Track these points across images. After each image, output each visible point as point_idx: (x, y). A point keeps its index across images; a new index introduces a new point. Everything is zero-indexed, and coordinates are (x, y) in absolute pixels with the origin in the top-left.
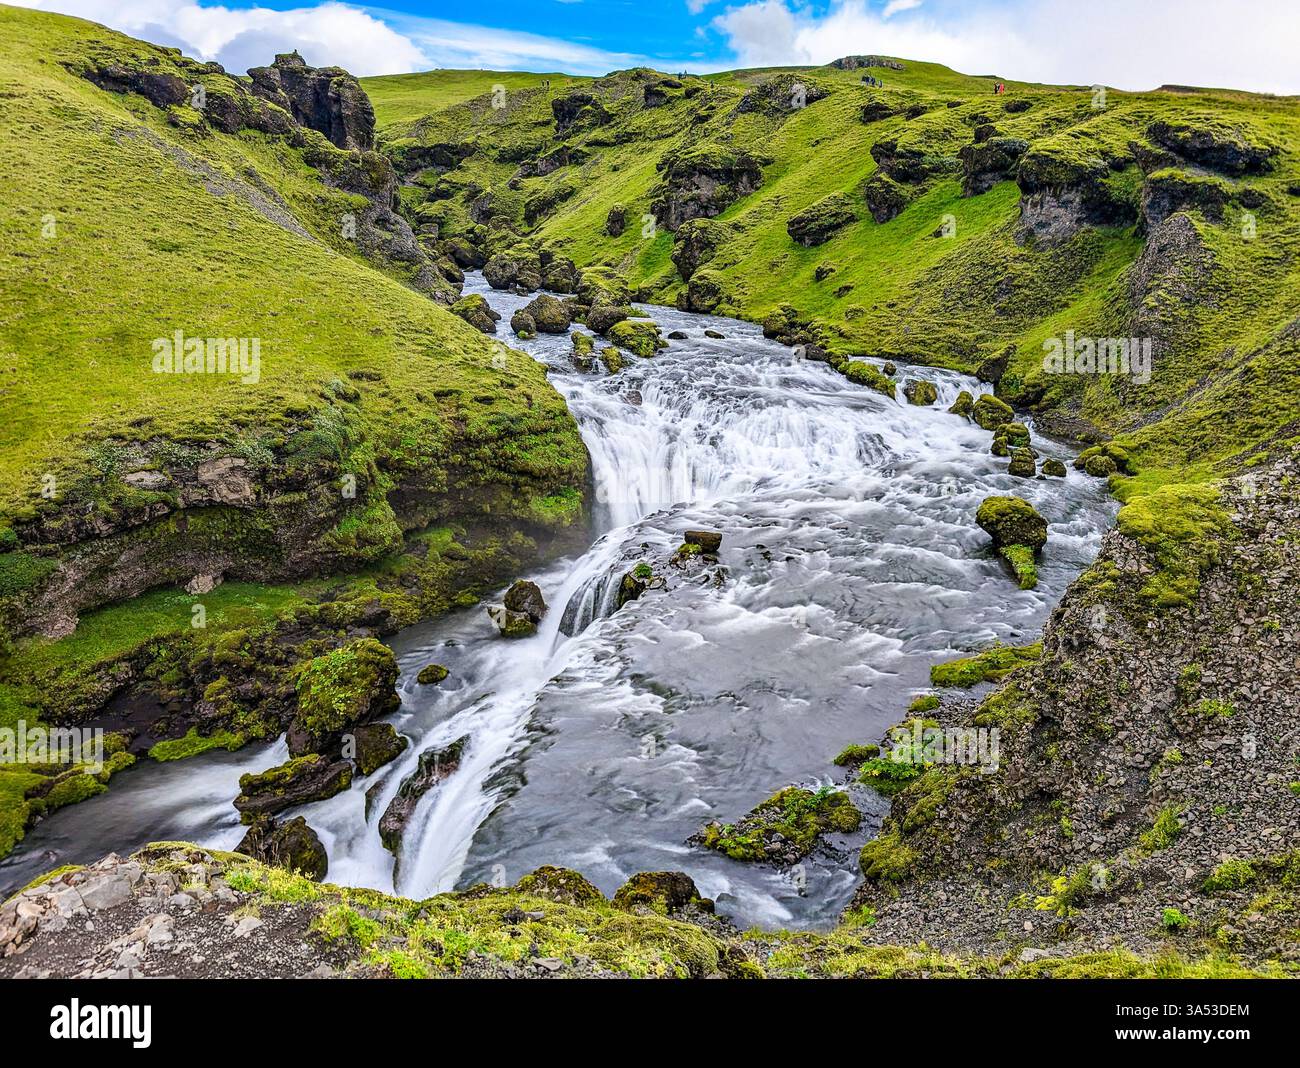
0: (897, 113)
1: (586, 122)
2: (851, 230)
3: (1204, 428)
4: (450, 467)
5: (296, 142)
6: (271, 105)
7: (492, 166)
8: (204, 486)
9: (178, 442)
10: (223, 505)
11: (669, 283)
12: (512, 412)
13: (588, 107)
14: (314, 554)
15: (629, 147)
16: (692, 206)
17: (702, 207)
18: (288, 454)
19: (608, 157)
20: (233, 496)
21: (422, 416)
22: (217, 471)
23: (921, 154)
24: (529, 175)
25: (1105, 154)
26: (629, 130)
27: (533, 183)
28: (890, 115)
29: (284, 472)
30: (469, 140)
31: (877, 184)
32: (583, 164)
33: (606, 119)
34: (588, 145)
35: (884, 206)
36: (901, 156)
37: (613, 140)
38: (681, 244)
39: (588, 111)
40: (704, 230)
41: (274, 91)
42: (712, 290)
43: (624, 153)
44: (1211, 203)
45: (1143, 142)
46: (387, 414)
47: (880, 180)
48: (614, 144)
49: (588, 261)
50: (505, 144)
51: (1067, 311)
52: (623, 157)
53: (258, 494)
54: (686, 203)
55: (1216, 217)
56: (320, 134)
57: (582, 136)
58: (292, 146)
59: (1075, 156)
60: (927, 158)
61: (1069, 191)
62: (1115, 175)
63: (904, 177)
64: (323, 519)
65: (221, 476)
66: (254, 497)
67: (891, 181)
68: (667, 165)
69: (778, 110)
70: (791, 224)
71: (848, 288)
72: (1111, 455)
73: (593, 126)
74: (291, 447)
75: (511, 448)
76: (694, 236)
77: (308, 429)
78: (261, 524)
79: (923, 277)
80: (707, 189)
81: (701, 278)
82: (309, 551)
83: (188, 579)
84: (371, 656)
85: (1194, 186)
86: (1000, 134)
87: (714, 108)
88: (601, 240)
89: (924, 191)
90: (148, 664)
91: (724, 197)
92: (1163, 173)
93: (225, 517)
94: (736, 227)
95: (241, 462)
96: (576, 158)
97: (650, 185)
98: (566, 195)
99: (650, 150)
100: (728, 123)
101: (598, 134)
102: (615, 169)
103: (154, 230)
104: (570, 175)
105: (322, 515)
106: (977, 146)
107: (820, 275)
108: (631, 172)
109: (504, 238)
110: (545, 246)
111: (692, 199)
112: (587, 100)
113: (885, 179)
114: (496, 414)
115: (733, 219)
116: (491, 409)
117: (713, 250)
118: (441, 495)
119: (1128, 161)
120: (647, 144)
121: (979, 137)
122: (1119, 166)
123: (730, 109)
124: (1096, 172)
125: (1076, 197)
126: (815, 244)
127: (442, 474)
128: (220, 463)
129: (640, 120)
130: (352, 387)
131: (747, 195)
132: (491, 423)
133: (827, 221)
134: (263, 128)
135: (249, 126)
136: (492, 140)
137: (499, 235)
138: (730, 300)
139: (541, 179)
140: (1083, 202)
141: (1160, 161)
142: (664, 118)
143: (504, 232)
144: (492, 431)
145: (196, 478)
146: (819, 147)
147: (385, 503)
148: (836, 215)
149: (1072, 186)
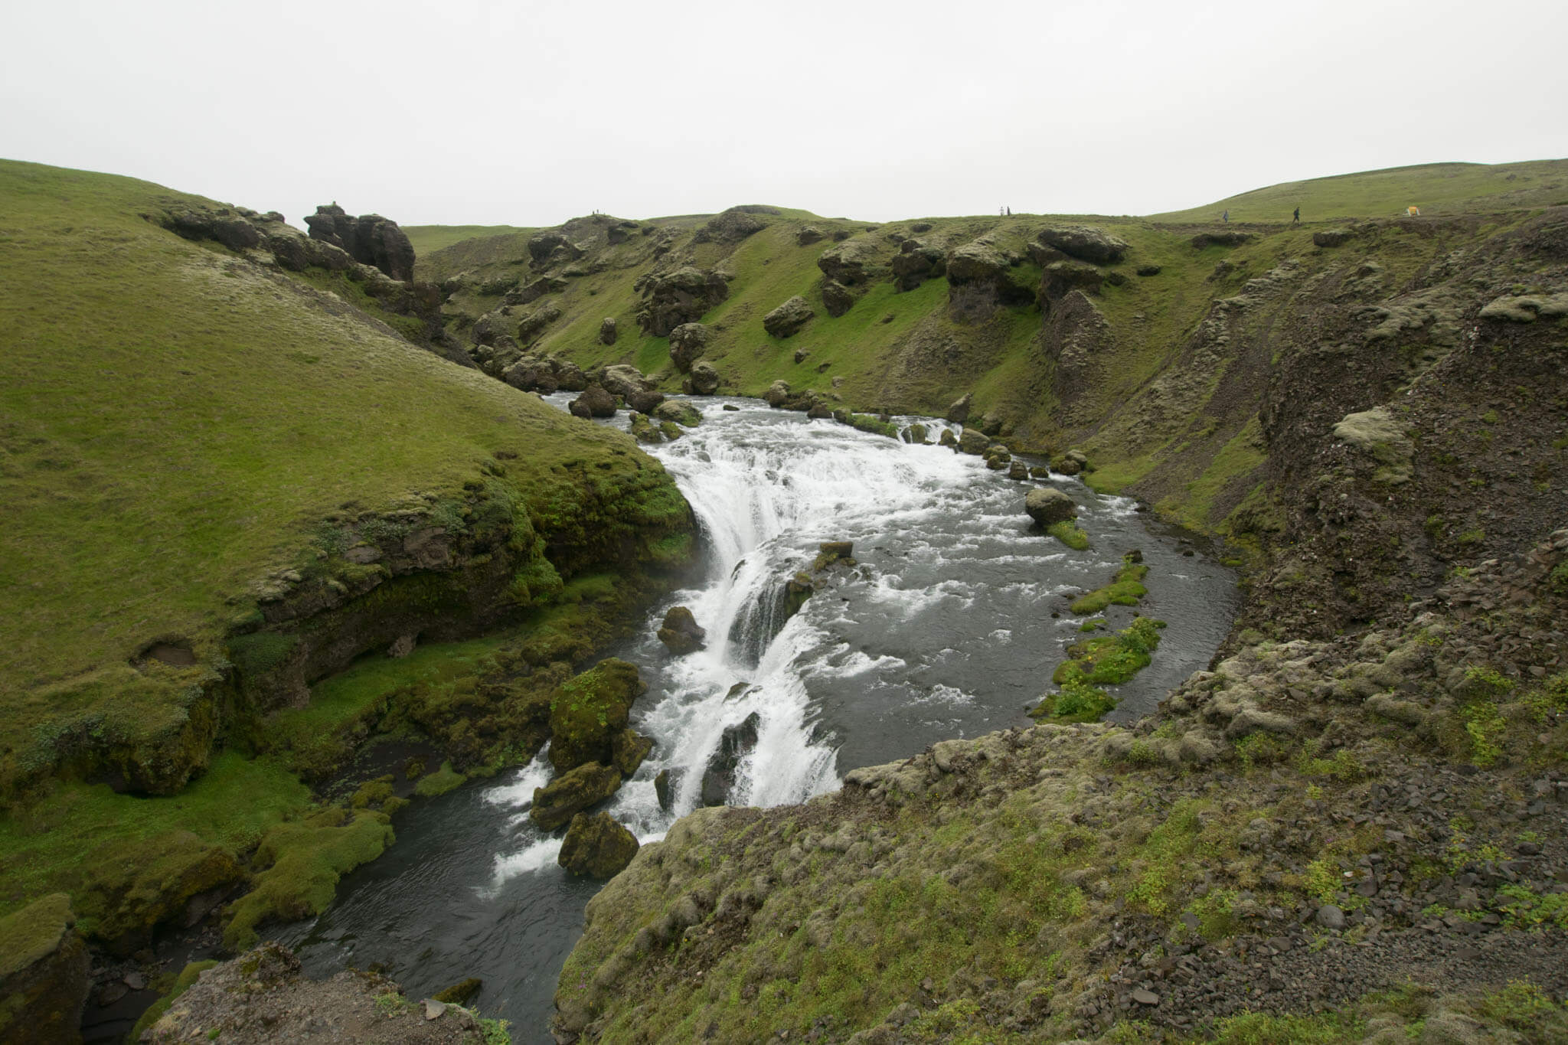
0: (825, 238)
1: (560, 258)
2: (814, 322)
3: (1134, 433)
4: (586, 524)
5: (356, 277)
6: (330, 246)
7: (477, 298)
8: (409, 556)
9: (385, 519)
10: (427, 571)
11: (670, 375)
12: (629, 474)
13: (560, 246)
14: (497, 608)
15: (602, 275)
16: (675, 316)
17: (683, 316)
18: (474, 521)
19: (584, 284)
20: (435, 562)
21: (558, 482)
22: (421, 541)
23: (860, 265)
24: (515, 304)
25: (1005, 256)
26: (599, 262)
27: (521, 310)
28: (821, 239)
29: (474, 536)
30: (454, 279)
31: (830, 289)
32: (562, 291)
33: (577, 255)
34: (566, 276)
35: (838, 306)
36: (844, 266)
37: (586, 271)
38: (676, 344)
39: (561, 250)
40: (693, 332)
41: (331, 235)
42: (712, 377)
43: (597, 282)
44: (1092, 284)
45: (1037, 245)
46: (531, 484)
47: (832, 285)
48: (587, 275)
49: (590, 365)
50: (487, 281)
51: (1002, 367)
52: (599, 283)
53: (454, 558)
54: (669, 314)
55: (1096, 293)
56: (375, 268)
57: (557, 269)
58: (352, 280)
59: (987, 258)
60: (864, 267)
61: (986, 282)
62: (1014, 269)
63: (850, 283)
64: (504, 576)
65: (424, 545)
66: (451, 561)
67: (841, 286)
68: (646, 285)
69: (727, 240)
70: (766, 322)
71: (827, 365)
72: (1075, 459)
73: (566, 262)
74: (476, 516)
75: (631, 503)
76: (686, 337)
77: (486, 499)
78: (456, 586)
79: (887, 351)
80: (685, 302)
81: (702, 368)
82: (493, 606)
83: (390, 644)
84: (620, 672)
85: (1079, 273)
86: (921, 246)
87: (670, 242)
88: (597, 347)
89: (865, 291)
90: (379, 720)
91: (700, 307)
92: (1057, 265)
93: (423, 583)
94: (719, 328)
95: (441, 531)
96: (554, 287)
97: (631, 302)
98: (553, 318)
99: (620, 277)
100: (689, 252)
101: (571, 267)
102: (593, 293)
103: (293, 346)
104: (553, 302)
105: (503, 572)
106: (907, 255)
107: (799, 359)
108: (608, 295)
109: (510, 353)
110: (550, 356)
111: (674, 310)
112: (560, 241)
113: (837, 284)
114: (616, 476)
115: (713, 323)
116: (611, 473)
117: (702, 347)
118: (581, 548)
119: (1021, 260)
120: (618, 273)
121: (905, 251)
122: (1016, 263)
123: (689, 241)
124: (1004, 268)
125: (992, 286)
126: (786, 336)
127: (581, 531)
128: (423, 534)
129: (605, 255)
130: (499, 465)
131: (717, 304)
132: (613, 484)
133: (794, 318)
134: (326, 266)
135: (313, 265)
136: (474, 278)
137: (505, 352)
138: (727, 384)
139: (526, 306)
140: (998, 289)
141: (1052, 258)
142: (630, 253)
143: (509, 349)
144: (617, 490)
145: (402, 549)
146: (768, 266)
147: (544, 559)
148: (801, 313)
149: (989, 277)
